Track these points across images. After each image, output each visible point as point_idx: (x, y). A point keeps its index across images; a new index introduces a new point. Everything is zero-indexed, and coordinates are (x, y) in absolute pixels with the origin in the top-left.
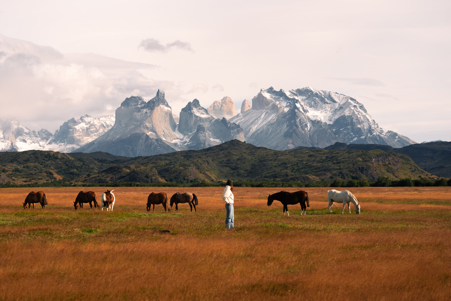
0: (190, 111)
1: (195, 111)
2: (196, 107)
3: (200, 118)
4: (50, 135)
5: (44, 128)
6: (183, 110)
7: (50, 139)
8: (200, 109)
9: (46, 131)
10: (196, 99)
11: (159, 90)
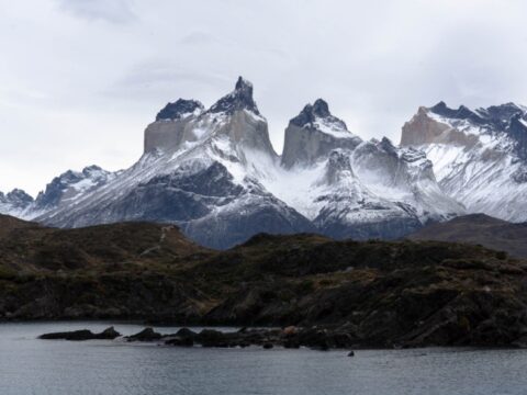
0: (309, 124)
1: (321, 124)
2: (321, 116)
3: (333, 139)
4: (30, 199)
5: (19, 188)
6: (293, 122)
7: (29, 207)
8: (329, 120)
9: (23, 192)
10: (320, 100)
11: (240, 78)
